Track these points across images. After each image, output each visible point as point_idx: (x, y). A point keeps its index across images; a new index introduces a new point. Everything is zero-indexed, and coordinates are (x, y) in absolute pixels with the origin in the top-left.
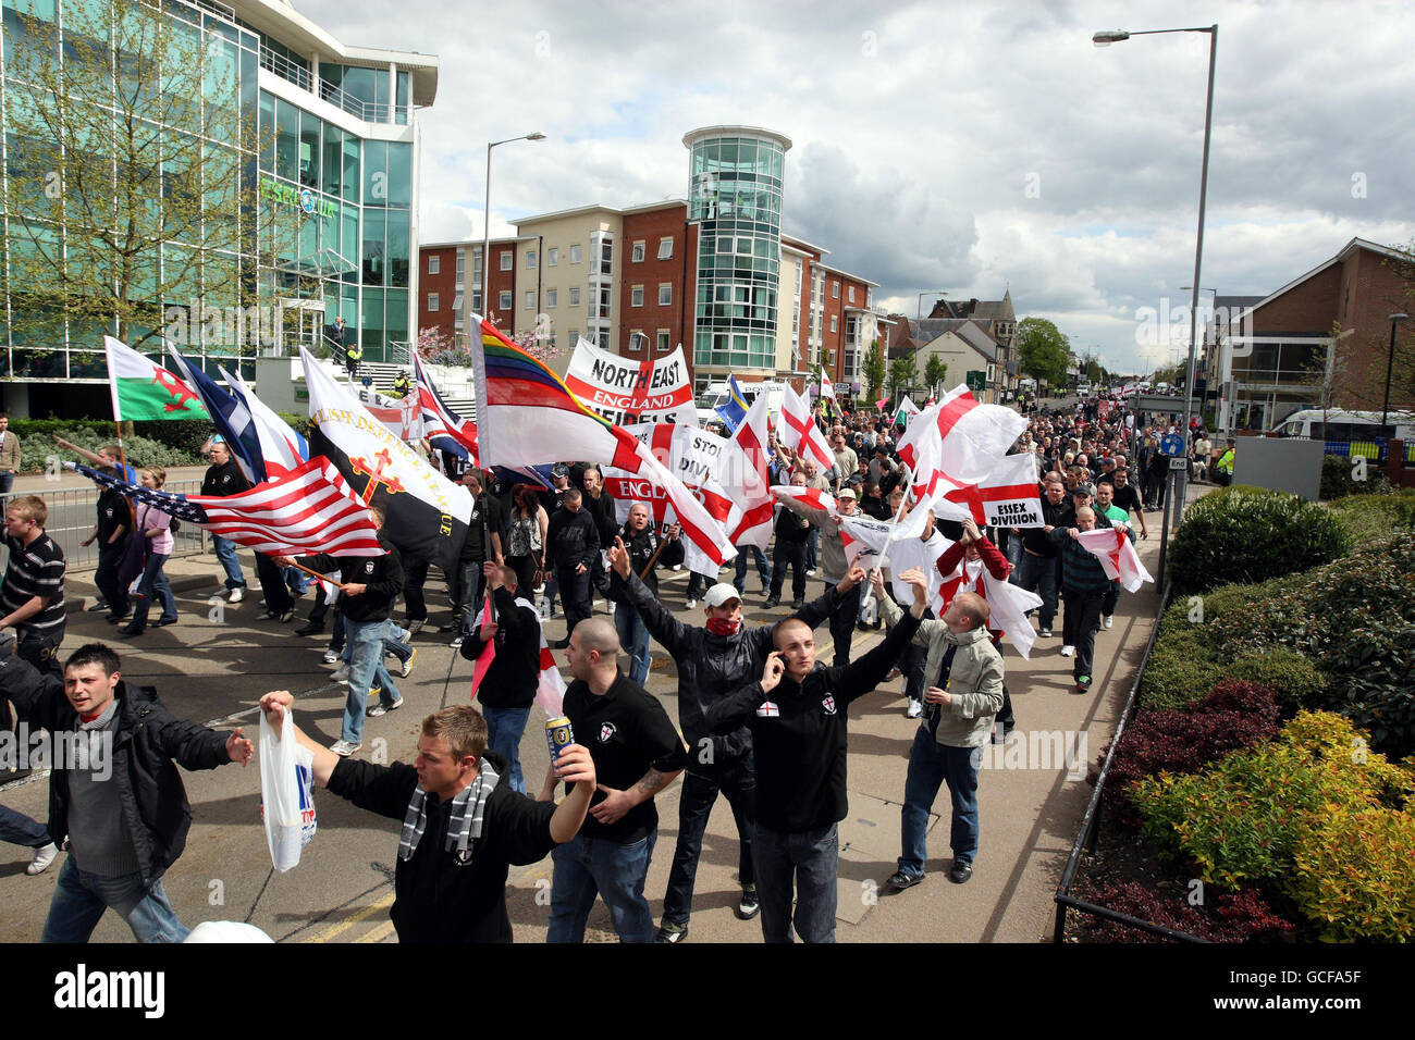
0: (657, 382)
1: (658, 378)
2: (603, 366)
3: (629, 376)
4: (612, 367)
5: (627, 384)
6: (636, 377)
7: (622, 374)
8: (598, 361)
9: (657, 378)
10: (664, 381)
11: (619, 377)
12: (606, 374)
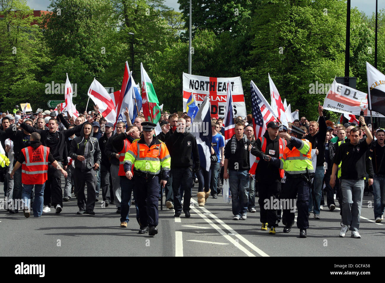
0: (220, 88)
1: (221, 87)
2: (193, 82)
3: (205, 85)
4: (197, 81)
5: (205, 88)
6: (209, 85)
7: (202, 84)
8: (191, 80)
9: (219, 87)
10: (224, 89)
11: (201, 85)
12: (195, 86)
